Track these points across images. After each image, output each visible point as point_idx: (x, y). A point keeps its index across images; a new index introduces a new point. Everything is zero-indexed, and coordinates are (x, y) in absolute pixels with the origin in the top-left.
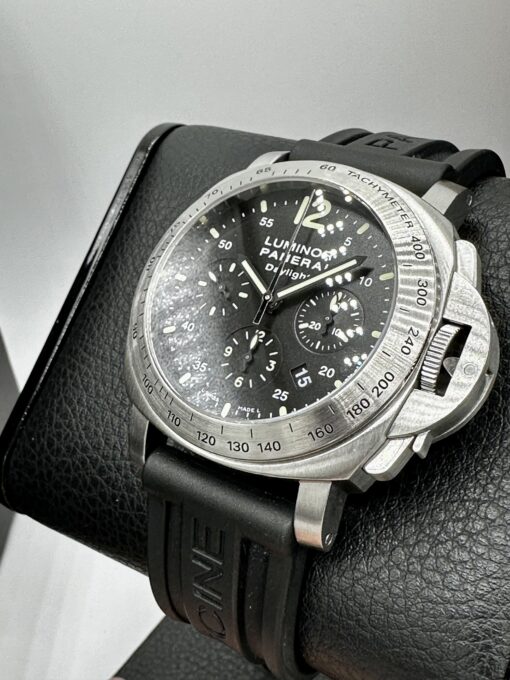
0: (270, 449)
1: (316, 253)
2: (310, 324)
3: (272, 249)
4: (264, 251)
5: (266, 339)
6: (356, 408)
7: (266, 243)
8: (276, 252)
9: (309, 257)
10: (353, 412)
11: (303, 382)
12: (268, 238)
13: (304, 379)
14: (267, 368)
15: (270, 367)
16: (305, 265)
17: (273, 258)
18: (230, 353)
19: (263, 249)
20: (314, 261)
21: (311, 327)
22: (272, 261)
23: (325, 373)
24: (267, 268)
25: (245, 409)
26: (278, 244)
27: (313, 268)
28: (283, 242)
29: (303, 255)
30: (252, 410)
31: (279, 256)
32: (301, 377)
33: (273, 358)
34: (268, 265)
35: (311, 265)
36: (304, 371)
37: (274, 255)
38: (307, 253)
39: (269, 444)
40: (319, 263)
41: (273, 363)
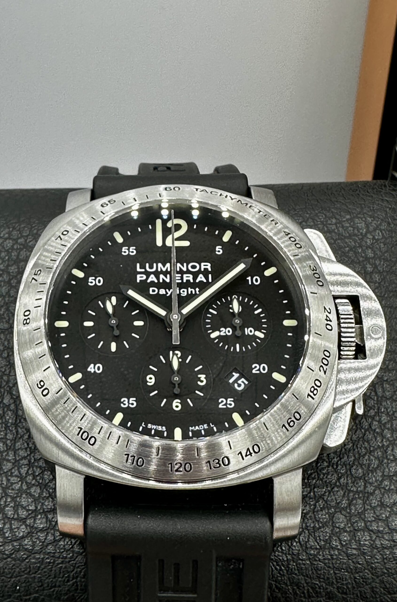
0: (251, 454)
1: (194, 267)
2: (220, 331)
3: (148, 274)
4: (139, 278)
5: (183, 357)
7: (139, 270)
8: (152, 276)
9: (188, 272)
10: (312, 394)
11: (239, 385)
12: (138, 265)
13: (240, 382)
14: (199, 383)
15: (202, 381)
16: (188, 281)
17: (152, 282)
18: (153, 380)
19: (138, 276)
20: (195, 275)
21: (222, 334)
22: (152, 284)
23: (259, 370)
24: (151, 293)
25: (197, 428)
26: (151, 267)
27: (197, 281)
28: (155, 265)
29: (181, 272)
30: (206, 426)
31: (158, 278)
32: (236, 381)
33: (200, 372)
34: (151, 289)
35: (195, 278)
36: (236, 375)
37: (152, 278)
38: (185, 269)
39: (248, 449)
40: (201, 275)
41: (203, 377)
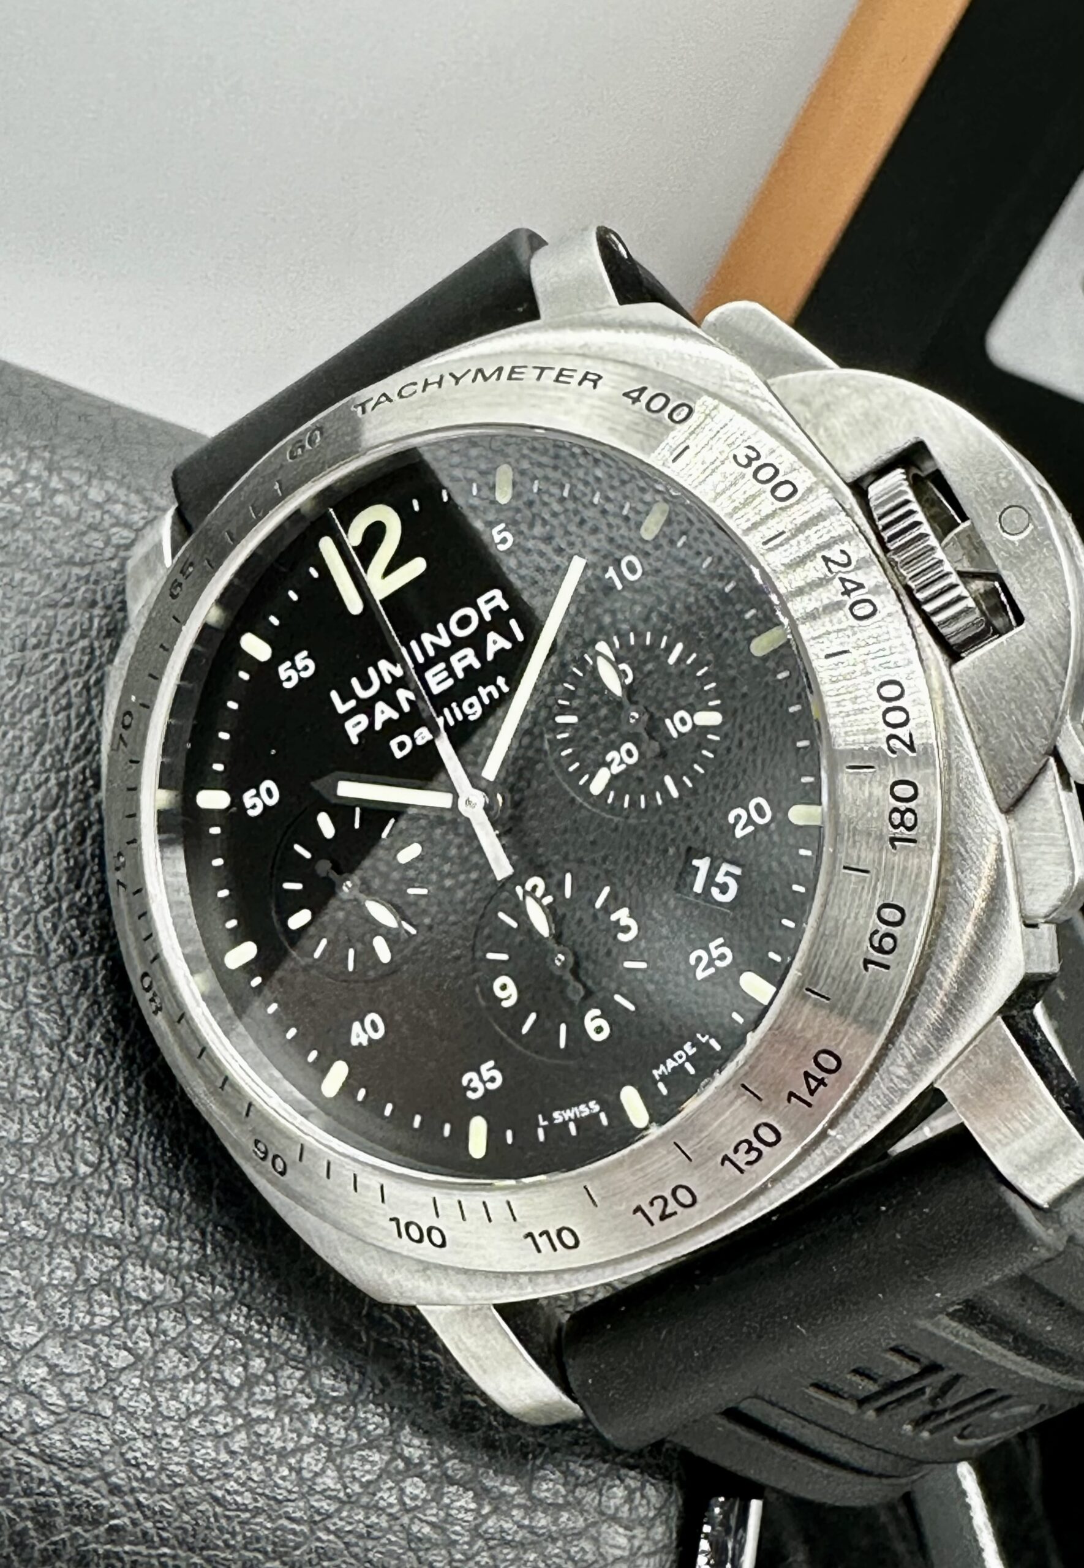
0: (821, 1082)
1: (464, 622)
2: (609, 765)
3: (366, 707)
4: (354, 728)
5: (554, 887)
6: (896, 817)
7: (342, 708)
8: (380, 706)
9: (458, 644)
10: (902, 832)
11: (724, 889)
12: (334, 695)
13: (720, 878)
14: (622, 937)
15: (626, 929)
16: (468, 669)
17: (388, 722)
18: (512, 990)
19: (349, 725)
20: (477, 642)
21: (616, 769)
22: (392, 728)
23: (750, 821)
24: (399, 754)
25: (671, 1064)
26: (366, 684)
27: (490, 657)
28: (371, 671)
29: (443, 654)
30: (689, 1049)
31: (395, 705)
32: (710, 880)
33: (611, 906)
34: (394, 744)
35: (481, 654)
36: (703, 865)
37: (384, 712)
38: (445, 642)
39: (807, 1075)
40: (492, 636)
41: (622, 915)
